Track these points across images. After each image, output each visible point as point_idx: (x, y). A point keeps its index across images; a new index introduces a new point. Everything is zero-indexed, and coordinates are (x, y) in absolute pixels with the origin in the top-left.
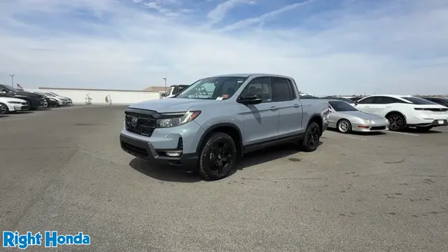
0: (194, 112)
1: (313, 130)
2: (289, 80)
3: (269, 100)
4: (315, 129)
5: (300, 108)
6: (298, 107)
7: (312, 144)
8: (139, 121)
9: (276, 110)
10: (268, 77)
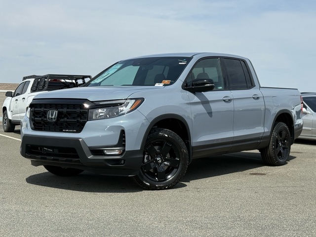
0: (136, 99)
1: (280, 134)
2: (244, 61)
3: (221, 88)
4: (284, 133)
5: (261, 100)
6: (258, 98)
7: (280, 154)
8: (60, 114)
9: (230, 100)
10: (217, 57)
